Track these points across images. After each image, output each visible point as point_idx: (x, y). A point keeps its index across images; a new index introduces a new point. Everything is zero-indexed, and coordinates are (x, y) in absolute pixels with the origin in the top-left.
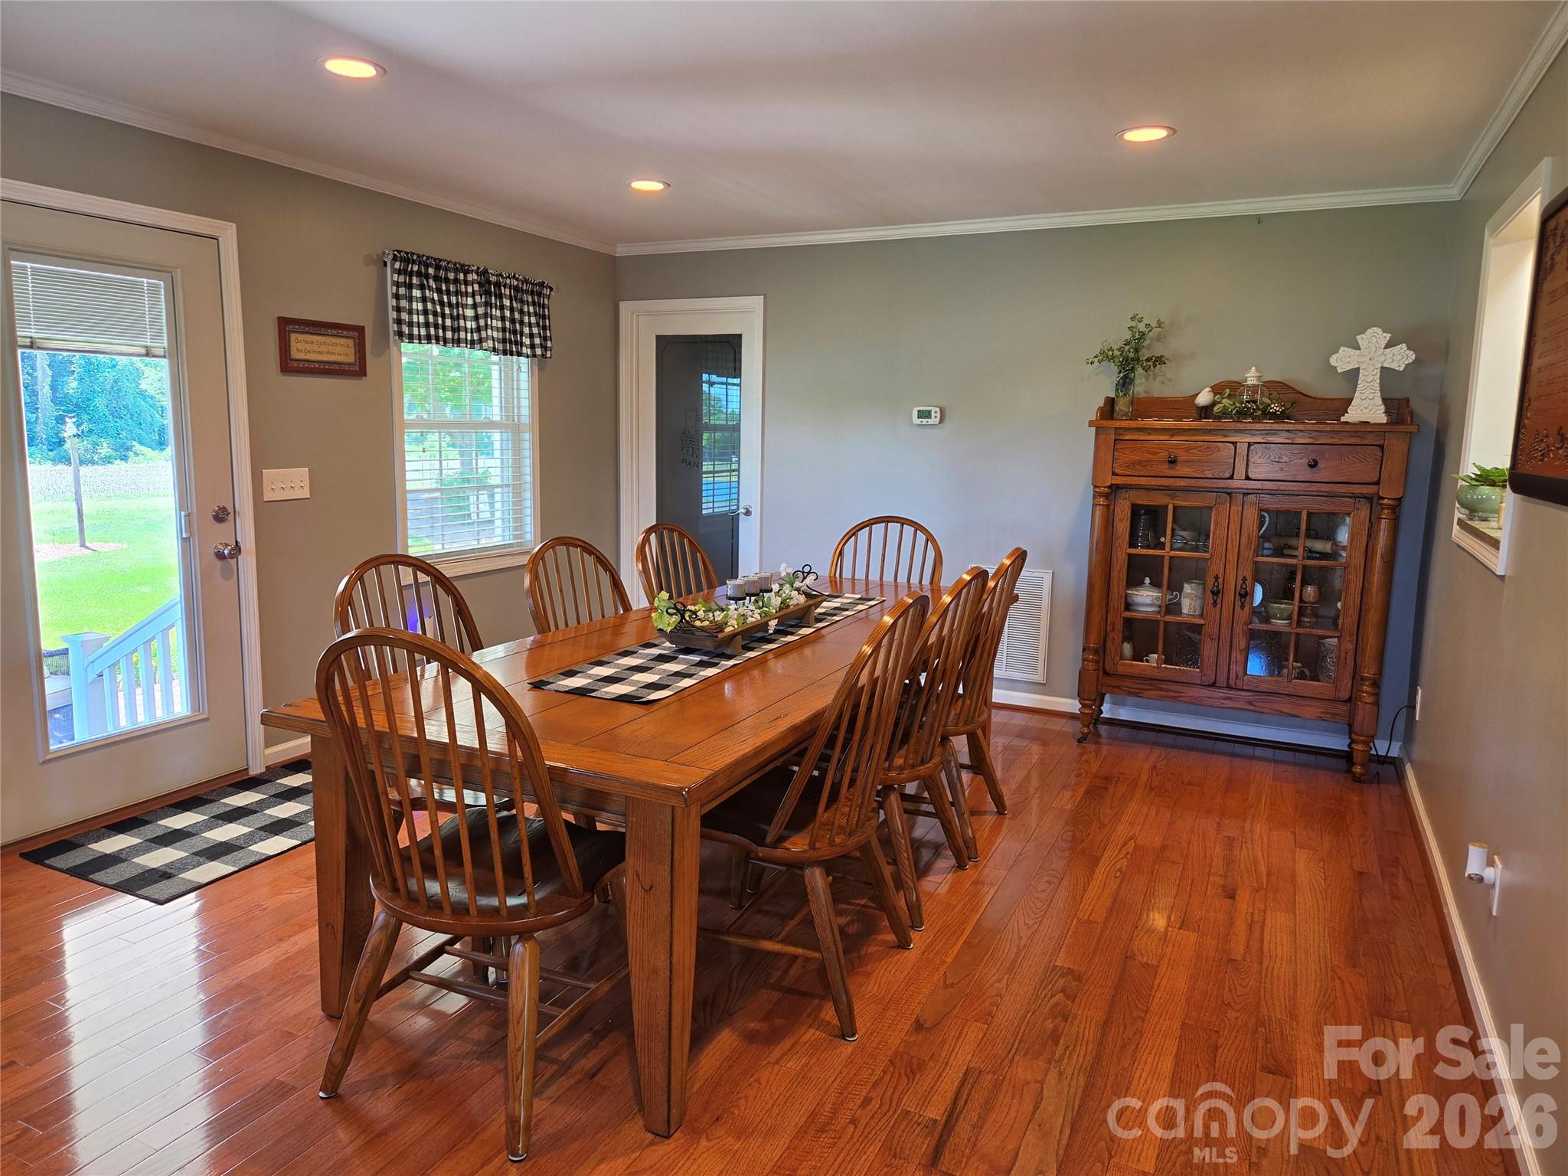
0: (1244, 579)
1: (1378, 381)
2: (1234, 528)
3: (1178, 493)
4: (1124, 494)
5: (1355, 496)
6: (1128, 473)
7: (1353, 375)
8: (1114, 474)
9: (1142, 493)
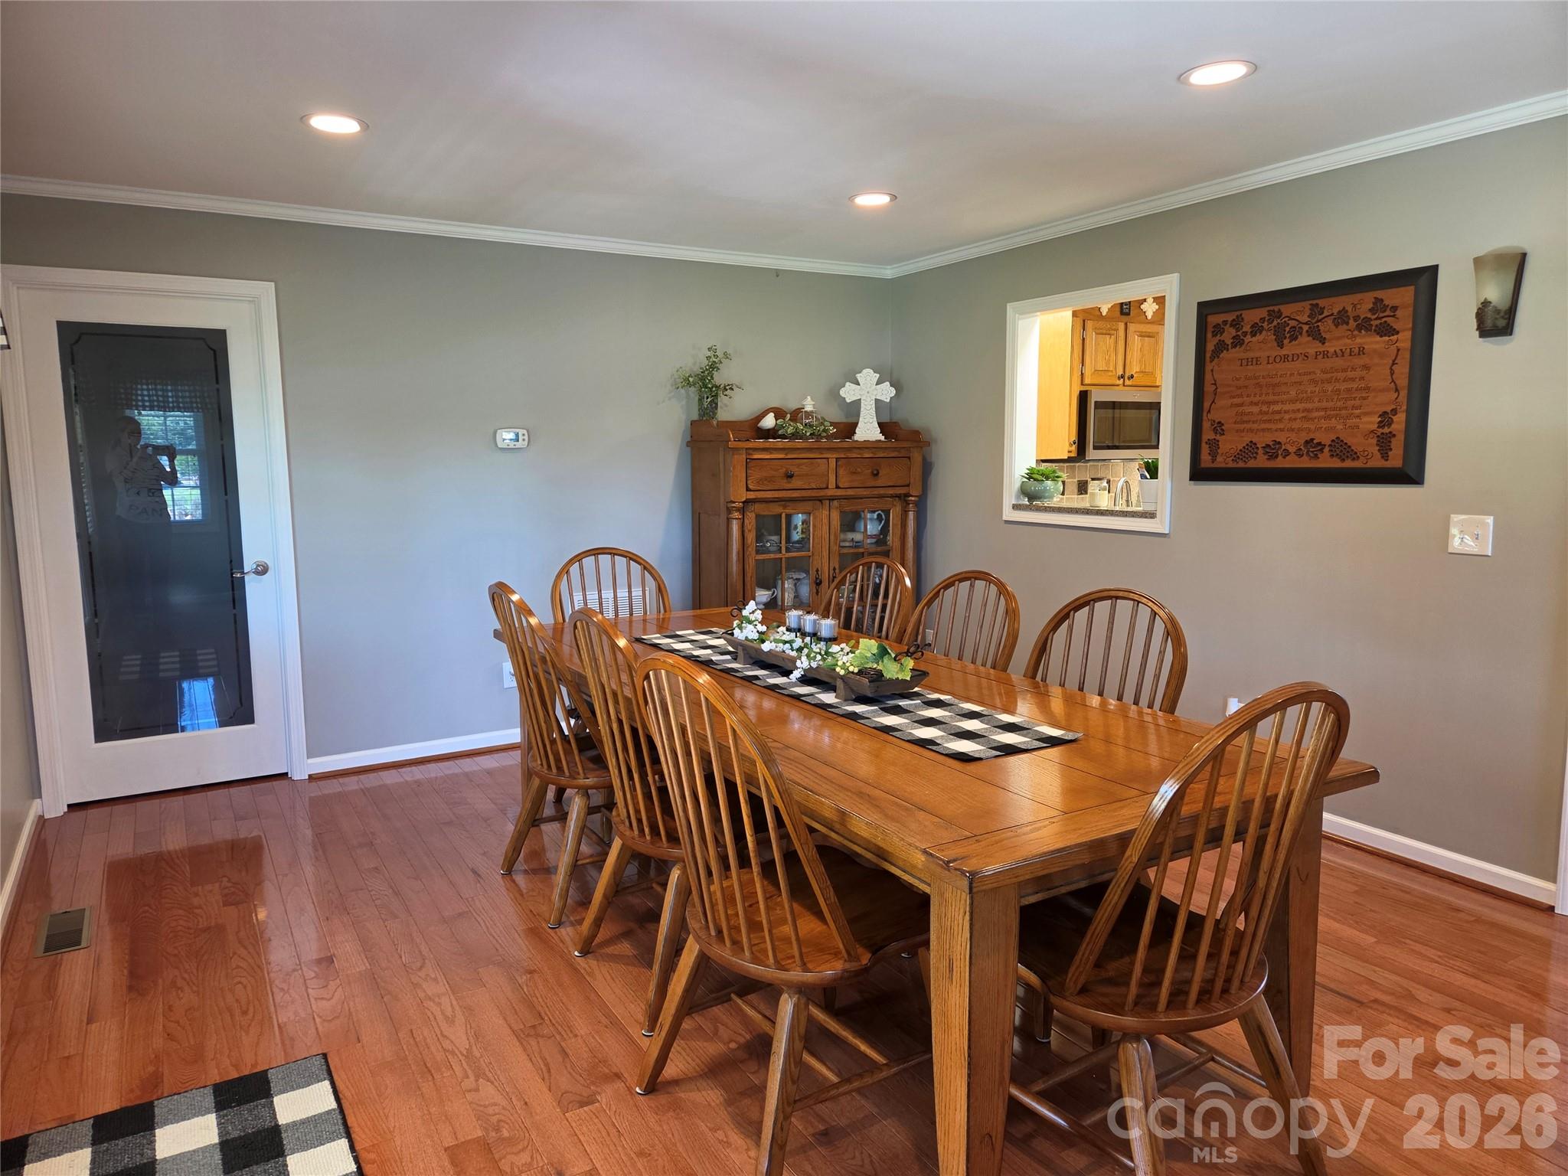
0: (834, 569)
1: (874, 409)
2: (826, 528)
3: (788, 504)
4: (751, 507)
5: (892, 496)
6: (759, 488)
7: (857, 403)
8: (748, 489)
9: (763, 505)
